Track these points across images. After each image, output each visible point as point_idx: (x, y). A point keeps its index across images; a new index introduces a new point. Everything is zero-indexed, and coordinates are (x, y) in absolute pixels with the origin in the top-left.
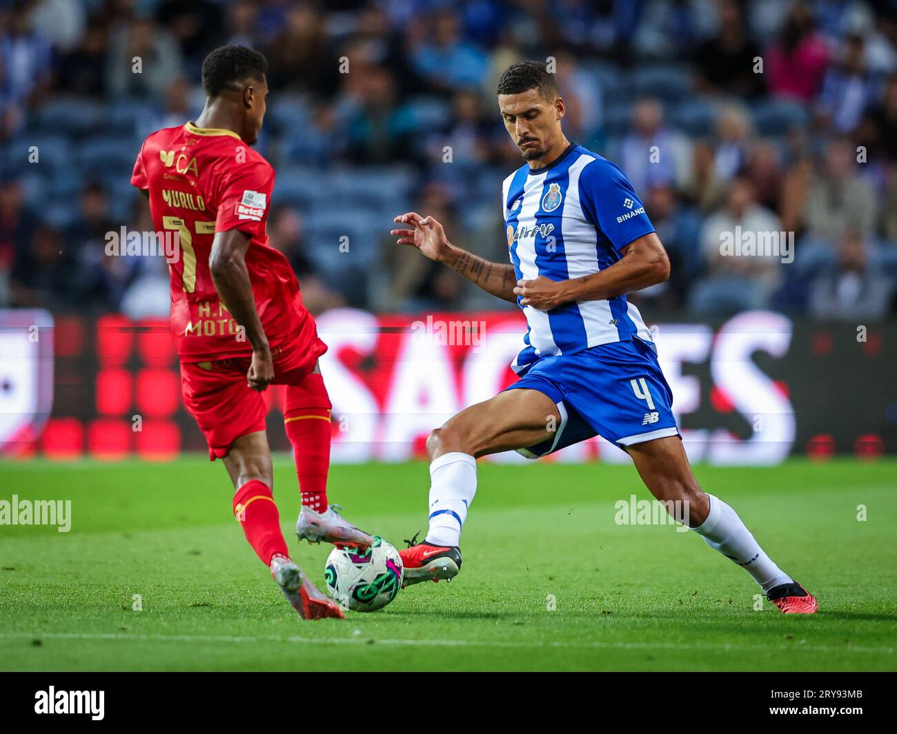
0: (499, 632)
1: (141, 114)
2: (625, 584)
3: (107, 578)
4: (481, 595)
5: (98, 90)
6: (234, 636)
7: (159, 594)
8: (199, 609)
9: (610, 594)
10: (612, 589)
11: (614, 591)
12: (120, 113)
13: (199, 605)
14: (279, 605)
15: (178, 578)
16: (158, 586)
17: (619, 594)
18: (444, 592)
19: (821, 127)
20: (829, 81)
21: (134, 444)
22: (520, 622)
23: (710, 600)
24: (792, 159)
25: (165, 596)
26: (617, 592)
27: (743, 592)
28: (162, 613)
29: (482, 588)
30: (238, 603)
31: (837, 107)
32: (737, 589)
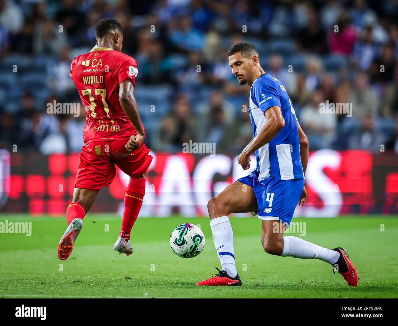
0: (210, 294)
1: (48, 62)
2: (267, 272)
3: (34, 270)
4: (202, 277)
5: (29, 51)
6: (91, 296)
7: (57, 277)
8: (76, 284)
9: (260, 276)
10: (261, 274)
11: (262, 275)
12: (40, 61)
13: (75, 282)
14: (111, 282)
15: (66, 270)
16: (57, 273)
17: (264, 276)
18: (185, 276)
19: (353, 67)
20: (357, 47)
21: (46, 210)
22: (219, 289)
23: (305, 279)
24: (341, 81)
25: (61, 278)
26: (263, 276)
27: (320, 275)
28: (59, 285)
29: (202, 274)
30: (93, 281)
31: (360, 58)
32: (317, 274)
